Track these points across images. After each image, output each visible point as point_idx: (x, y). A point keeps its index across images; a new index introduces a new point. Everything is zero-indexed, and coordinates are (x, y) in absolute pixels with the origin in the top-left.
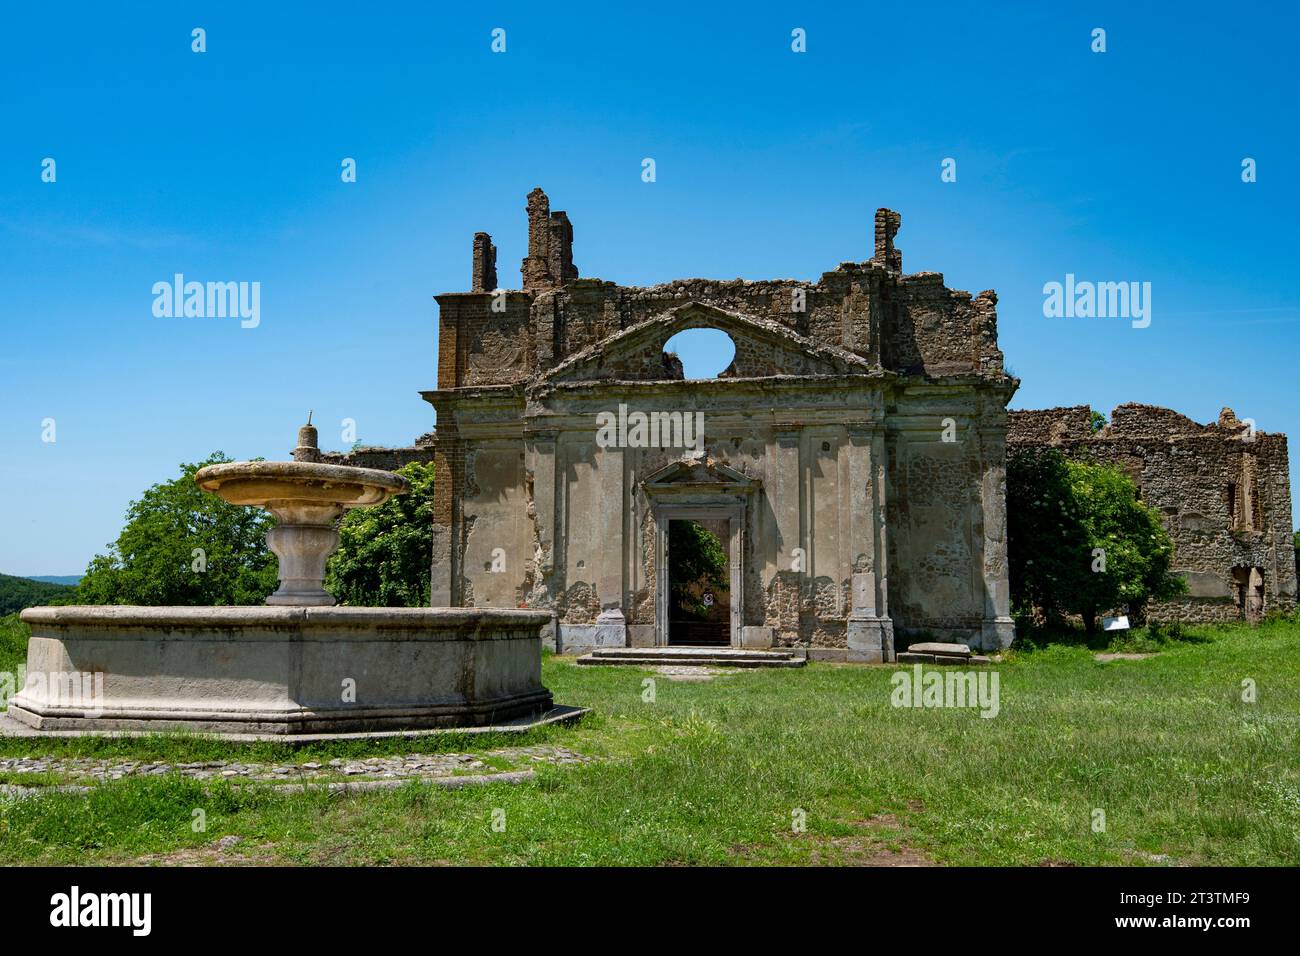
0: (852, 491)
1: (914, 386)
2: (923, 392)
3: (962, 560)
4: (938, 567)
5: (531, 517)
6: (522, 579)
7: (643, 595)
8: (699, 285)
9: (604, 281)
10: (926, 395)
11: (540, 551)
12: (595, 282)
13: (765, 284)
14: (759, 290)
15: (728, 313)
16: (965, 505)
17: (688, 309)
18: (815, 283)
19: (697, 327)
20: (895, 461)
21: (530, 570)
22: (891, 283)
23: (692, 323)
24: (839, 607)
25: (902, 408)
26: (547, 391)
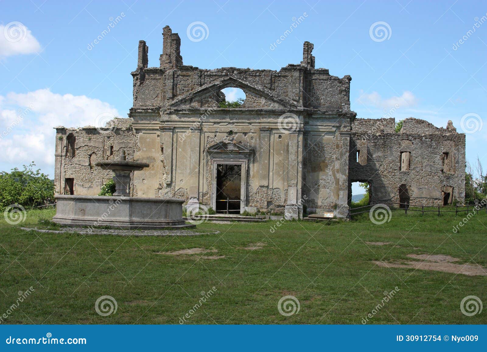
0: (290, 155)
1: (315, 114)
2: (319, 117)
3: (331, 182)
4: (322, 185)
5: (162, 161)
6: (158, 186)
7: (206, 194)
8: (232, 70)
9: (194, 66)
10: (320, 118)
11: (165, 175)
12: (190, 67)
13: (258, 71)
14: (256, 73)
15: (243, 82)
16: (334, 161)
17: (228, 80)
18: (278, 71)
19: (231, 87)
20: (307, 143)
21: (161, 183)
22: (309, 72)
23: (228, 85)
24: (283, 200)
25: (311, 122)
26: (169, 111)
